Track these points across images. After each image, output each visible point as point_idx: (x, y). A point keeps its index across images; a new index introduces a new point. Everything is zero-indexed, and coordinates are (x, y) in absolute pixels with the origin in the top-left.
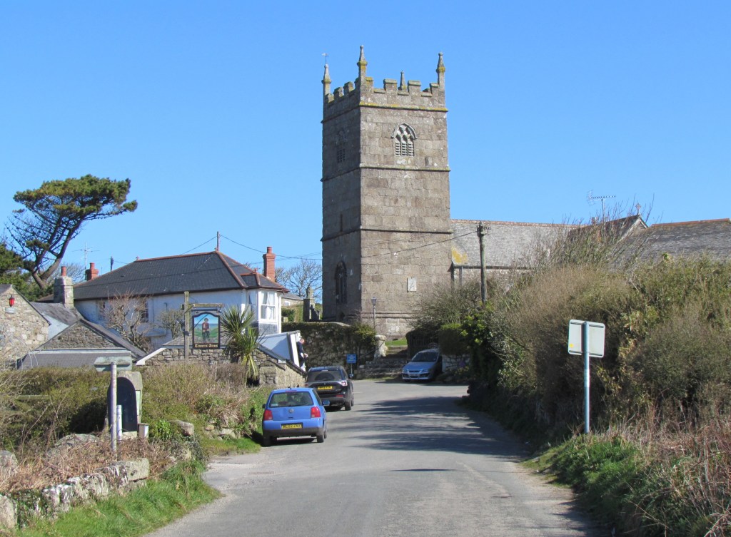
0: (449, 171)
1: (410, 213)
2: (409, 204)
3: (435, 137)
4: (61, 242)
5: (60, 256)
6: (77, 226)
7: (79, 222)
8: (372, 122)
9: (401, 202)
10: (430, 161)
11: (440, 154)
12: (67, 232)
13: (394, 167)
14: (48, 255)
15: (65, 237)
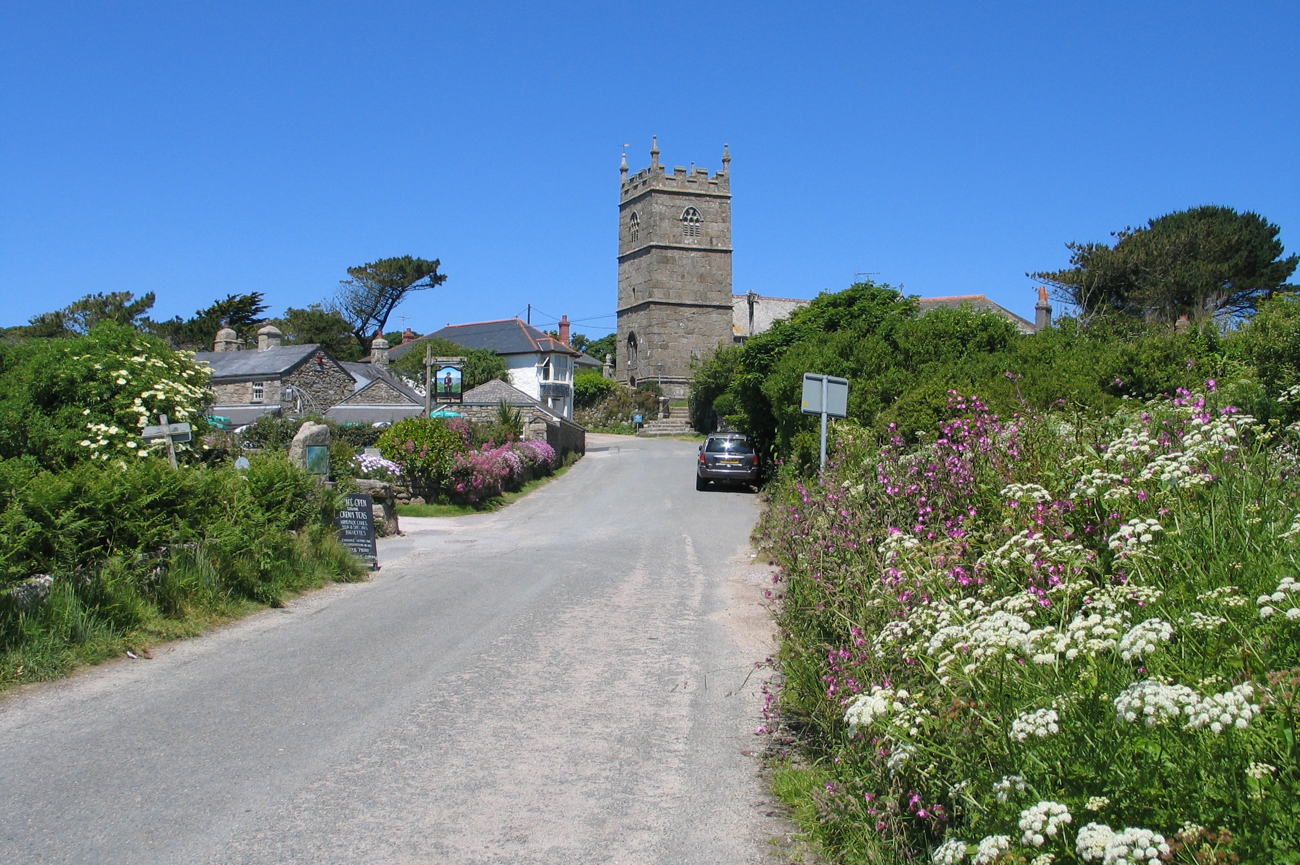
0: (731, 251)
1: (696, 288)
2: (695, 280)
3: (719, 219)
4: (385, 310)
5: (383, 323)
6: (398, 297)
7: (401, 293)
8: (662, 204)
9: (688, 278)
10: (714, 243)
11: (724, 235)
12: (390, 300)
13: (682, 245)
14: (372, 321)
15: (388, 306)
